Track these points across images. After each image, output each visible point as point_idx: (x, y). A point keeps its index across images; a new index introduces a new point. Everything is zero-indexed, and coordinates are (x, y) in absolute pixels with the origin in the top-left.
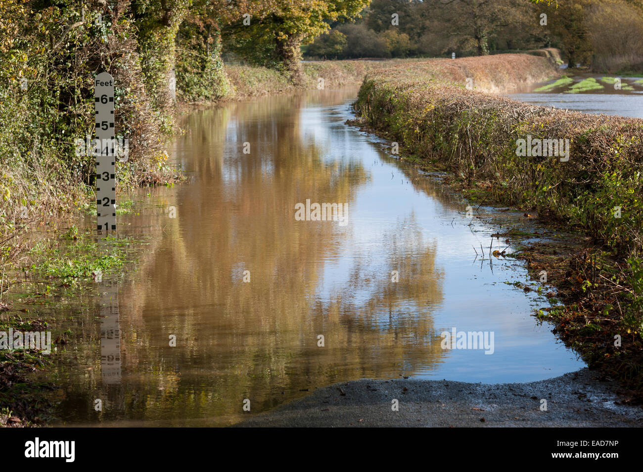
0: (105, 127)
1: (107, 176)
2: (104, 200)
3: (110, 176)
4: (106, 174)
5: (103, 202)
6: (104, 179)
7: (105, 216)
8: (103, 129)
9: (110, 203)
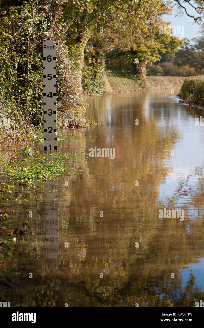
0: (50, 78)
1: (51, 112)
2: (48, 129)
3: (53, 112)
4: (50, 111)
5: (48, 131)
6: (48, 114)
7: (49, 140)
8: (48, 79)
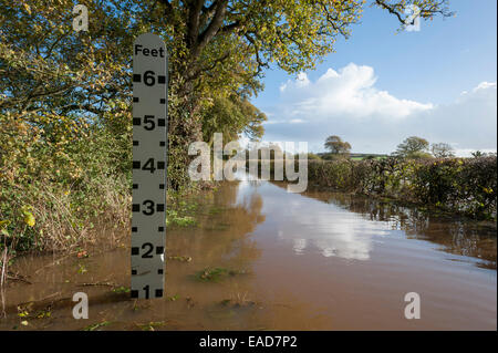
9: (154, 253)
